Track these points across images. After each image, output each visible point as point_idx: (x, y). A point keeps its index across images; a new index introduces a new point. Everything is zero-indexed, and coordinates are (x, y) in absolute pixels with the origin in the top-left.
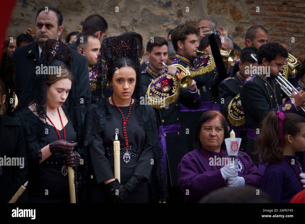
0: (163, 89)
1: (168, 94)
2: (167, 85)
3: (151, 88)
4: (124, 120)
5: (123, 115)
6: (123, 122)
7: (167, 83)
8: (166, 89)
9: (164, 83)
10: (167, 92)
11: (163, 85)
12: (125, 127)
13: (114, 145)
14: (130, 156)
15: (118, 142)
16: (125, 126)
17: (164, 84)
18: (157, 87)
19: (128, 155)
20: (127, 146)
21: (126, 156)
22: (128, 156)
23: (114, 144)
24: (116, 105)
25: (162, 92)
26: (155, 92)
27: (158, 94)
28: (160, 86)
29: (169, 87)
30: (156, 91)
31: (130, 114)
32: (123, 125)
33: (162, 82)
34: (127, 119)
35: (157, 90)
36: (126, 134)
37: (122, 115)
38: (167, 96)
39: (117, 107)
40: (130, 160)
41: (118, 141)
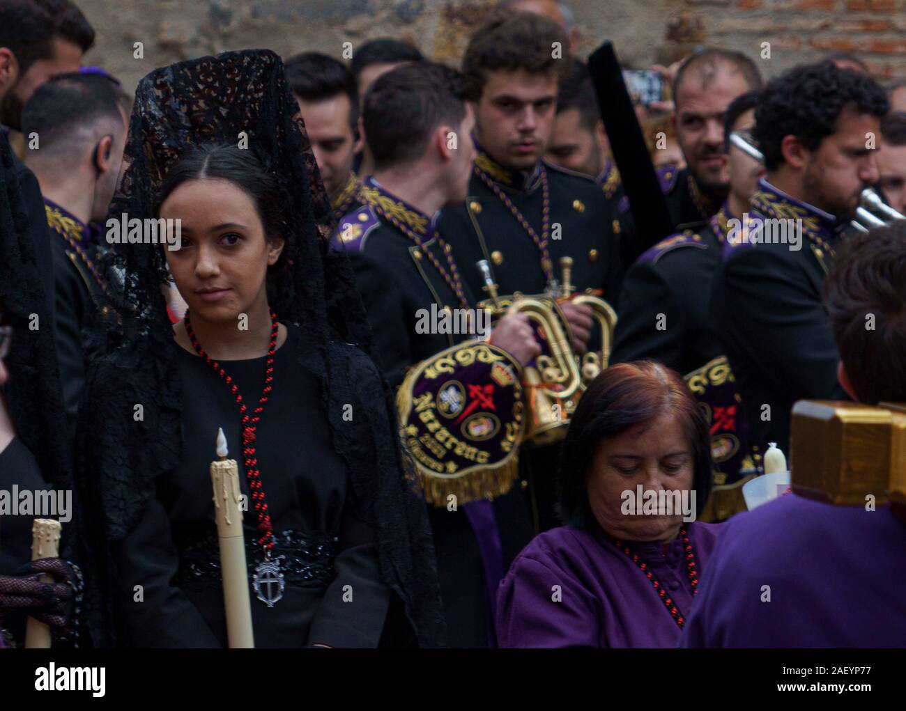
0: (468, 424)
1: (485, 454)
2: (488, 410)
3: (416, 401)
4: (247, 418)
5: (240, 398)
6: (243, 430)
7: (489, 403)
8: (480, 429)
9: (477, 397)
10: (479, 444)
11: (473, 408)
12: (253, 450)
13: (214, 481)
14: (282, 576)
15: (231, 465)
16: (253, 444)
17: (474, 404)
18: (443, 407)
19: (274, 573)
20: (267, 530)
21: (265, 576)
22: (272, 576)
23: (215, 475)
24: (205, 356)
25: (461, 438)
26: (432, 427)
27: (441, 439)
28: (457, 408)
29: (494, 422)
30: (436, 425)
31: (268, 392)
32: (243, 439)
33: (468, 391)
34: (257, 415)
35: (445, 422)
36: (257, 479)
37: (236, 395)
38: (479, 460)
39: (213, 362)
40: (282, 593)
41: (230, 459)
